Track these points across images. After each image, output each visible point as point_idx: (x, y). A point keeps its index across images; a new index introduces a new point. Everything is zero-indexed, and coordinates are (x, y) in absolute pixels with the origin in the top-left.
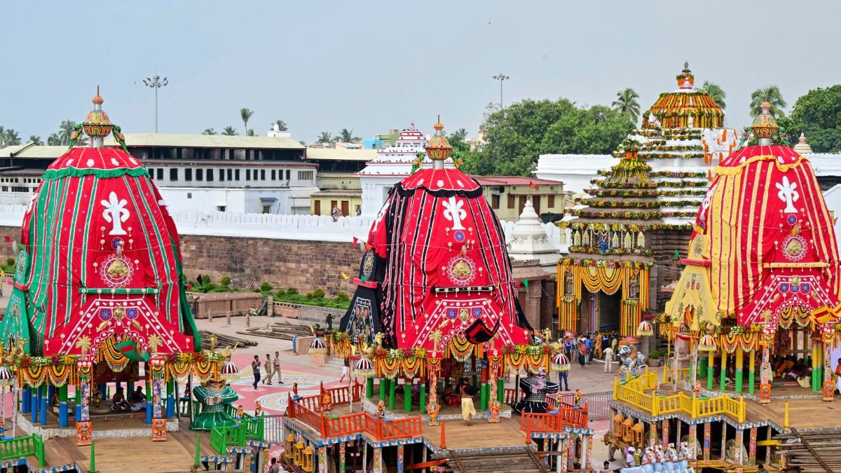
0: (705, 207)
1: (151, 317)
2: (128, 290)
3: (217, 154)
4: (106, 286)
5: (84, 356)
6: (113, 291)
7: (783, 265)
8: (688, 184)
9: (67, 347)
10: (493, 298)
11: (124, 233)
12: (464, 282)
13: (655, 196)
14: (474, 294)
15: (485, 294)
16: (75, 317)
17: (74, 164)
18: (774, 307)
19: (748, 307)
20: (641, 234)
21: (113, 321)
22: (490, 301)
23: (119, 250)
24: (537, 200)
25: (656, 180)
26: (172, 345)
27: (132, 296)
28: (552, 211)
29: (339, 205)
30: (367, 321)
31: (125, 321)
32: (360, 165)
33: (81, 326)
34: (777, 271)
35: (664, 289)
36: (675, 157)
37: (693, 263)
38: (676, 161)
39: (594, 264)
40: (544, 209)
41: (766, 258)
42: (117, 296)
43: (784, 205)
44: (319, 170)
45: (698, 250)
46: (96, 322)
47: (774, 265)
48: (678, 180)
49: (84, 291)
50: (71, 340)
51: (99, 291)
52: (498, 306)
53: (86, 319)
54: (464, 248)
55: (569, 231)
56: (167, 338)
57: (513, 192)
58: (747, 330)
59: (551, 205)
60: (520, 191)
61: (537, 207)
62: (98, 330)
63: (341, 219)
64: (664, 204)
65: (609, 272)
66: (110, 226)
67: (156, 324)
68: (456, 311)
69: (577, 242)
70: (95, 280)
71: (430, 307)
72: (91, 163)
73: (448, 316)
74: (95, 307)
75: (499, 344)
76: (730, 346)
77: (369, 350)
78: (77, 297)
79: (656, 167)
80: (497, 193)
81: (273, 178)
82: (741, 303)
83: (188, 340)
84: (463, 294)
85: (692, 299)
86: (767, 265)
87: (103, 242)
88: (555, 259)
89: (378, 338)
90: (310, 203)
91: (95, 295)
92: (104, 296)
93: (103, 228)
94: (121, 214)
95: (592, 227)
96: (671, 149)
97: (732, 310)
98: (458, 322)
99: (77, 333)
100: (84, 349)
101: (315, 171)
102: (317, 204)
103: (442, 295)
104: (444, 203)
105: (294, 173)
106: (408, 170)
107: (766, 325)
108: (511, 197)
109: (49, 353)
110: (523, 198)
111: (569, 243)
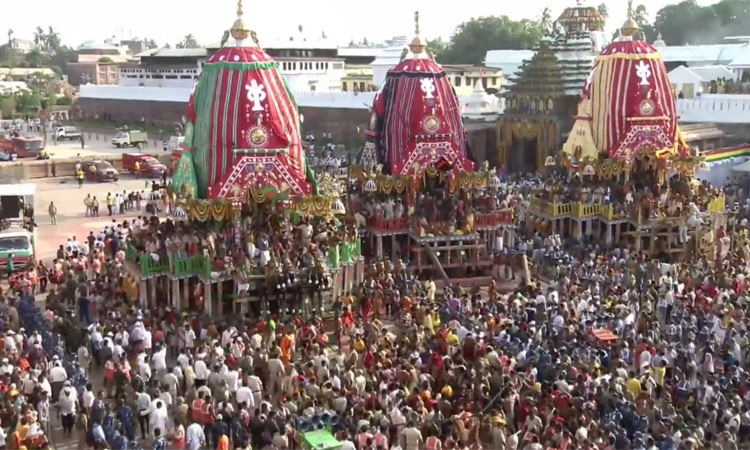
0: (589, 82)
1: (282, 170)
2: (266, 150)
3: (298, 53)
4: (250, 147)
5: (236, 198)
6: (256, 150)
7: (639, 119)
8: (581, 68)
9: (224, 192)
10: (452, 141)
11: (262, 109)
12: (433, 132)
13: (560, 76)
14: (440, 139)
15: (447, 138)
16: (229, 170)
17: (225, 59)
18: (631, 146)
19: (616, 145)
20: (550, 101)
21: (256, 173)
22: (450, 144)
23: (259, 121)
24: (484, 81)
25: (560, 65)
26: (297, 189)
27: (269, 154)
28: (494, 87)
29: (359, 85)
30: (373, 157)
31: (264, 172)
32: (371, 59)
33: (234, 176)
34: (635, 123)
35: (564, 135)
36: (572, 50)
37: (580, 118)
38: (573, 53)
39: (520, 121)
40: (490, 85)
41: (628, 115)
42: (258, 155)
43: (640, 79)
44: (346, 62)
45: (584, 110)
46: (244, 173)
47: (633, 119)
48: (575, 66)
49: (235, 151)
50: (227, 187)
51: (246, 151)
52: (454, 147)
53: (237, 171)
54: (433, 110)
55: (503, 100)
56: (294, 185)
57: (469, 75)
58: (615, 160)
59: (494, 83)
60: (474, 75)
61: (485, 85)
62: (246, 179)
63: (360, 93)
64: (566, 81)
65: (529, 126)
66: (252, 104)
67: (285, 174)
68: (429, 150)
69: (509, 107)
70: (242, 143)
71: (412, 148)
72: (237, 58)
73: (424, 153)
74: (243, 162)
75: (456, 172)
76: (604, 171)
77: (375, 175)
78: (230, 155)
79: (560, 56)
80: (459, 76)
81: (317, 67)
82: (611, 143)
83: (308, 186)
84: (433, 139)
85: (579, 142)
86: (629, 119)
87: (248, 115)
88: (493, 118)
89: (379, 167)
90: (340, 84)
91: (243, 154)
92: (249, 154)
93: (248, 106)
94: (260, 95)
95: (519, 97)
96: (570, 45)
97: (605, 147)
98: (430, 157)
99: (231, 181)
100: (236, 193)
101: (343, 63)
102: (345, 84)
103: (420, 140)
104: (421, 81)
105: (330, 64)
106: (397, 62)
107: (628, 157)
108: (468, 79)
109: (211, 197)
110: (476, 79)
111: (504, 107)
